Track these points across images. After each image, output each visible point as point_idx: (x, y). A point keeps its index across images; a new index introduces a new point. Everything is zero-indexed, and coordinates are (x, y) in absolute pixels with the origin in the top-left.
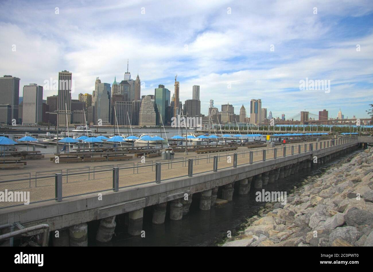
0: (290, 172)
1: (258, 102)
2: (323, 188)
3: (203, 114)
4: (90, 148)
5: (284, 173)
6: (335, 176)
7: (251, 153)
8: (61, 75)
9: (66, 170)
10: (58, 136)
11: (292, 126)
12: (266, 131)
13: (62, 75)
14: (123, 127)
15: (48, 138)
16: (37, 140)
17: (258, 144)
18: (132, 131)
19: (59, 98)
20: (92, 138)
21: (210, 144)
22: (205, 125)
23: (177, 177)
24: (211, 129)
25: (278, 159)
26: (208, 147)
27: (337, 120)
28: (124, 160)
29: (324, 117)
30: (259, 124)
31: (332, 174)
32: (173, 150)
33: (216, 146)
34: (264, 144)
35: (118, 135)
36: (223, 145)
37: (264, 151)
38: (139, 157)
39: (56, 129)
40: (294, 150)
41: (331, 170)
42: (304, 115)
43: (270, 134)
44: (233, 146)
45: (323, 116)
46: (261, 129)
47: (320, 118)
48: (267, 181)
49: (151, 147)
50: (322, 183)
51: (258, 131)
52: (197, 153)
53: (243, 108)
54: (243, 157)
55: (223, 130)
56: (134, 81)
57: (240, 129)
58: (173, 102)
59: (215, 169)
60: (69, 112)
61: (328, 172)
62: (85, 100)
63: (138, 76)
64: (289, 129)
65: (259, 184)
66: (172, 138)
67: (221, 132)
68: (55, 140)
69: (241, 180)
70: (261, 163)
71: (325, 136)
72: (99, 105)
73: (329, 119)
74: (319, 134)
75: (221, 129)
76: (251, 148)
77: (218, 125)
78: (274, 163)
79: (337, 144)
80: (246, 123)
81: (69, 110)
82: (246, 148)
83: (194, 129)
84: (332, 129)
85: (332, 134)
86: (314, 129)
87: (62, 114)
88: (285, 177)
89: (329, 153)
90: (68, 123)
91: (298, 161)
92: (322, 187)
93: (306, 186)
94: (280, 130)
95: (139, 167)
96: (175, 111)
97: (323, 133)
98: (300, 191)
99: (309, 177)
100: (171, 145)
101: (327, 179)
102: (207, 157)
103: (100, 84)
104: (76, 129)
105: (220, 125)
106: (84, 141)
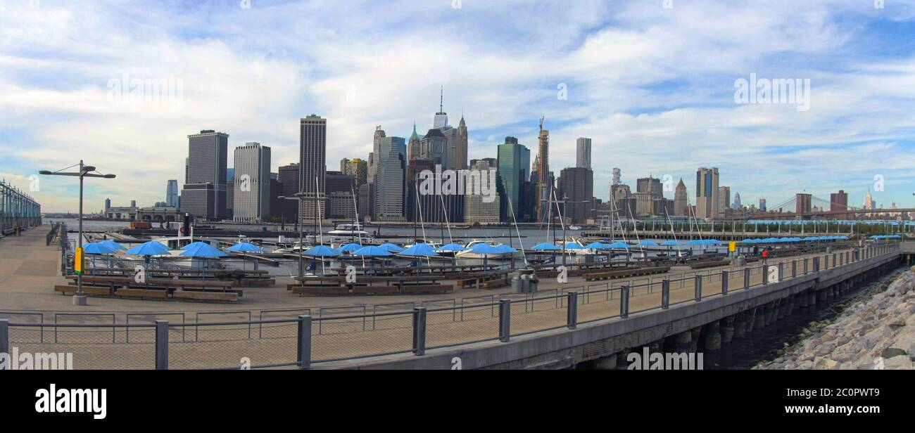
0: (777, 314)
1: (713, 174)
2: (839, 342)
3: (598, 198)
4: (364, 266)
5: (763, 318)
6: (859, 318)
7: (698, 278)
8: (304, 124)
9: (319, 309)
10: (303, 244)
11: (780, 222)
12: (727, 233)
13: (308, 124)
14: (432, 225)
15: (282, 247)
16: (261, 250)
17: (713, 260)
18: (450, 233)
19: (302, 168)
20: (370, 247)
21: (613, 260)
22: (602, 221)
23: (544, 328)
24: (615, 229)
25: (753, 290)
26: (609, 266)
27: (864, 211)
28: (435, 293)
29: (840, 205)
30: (715, 219)
31: (854, 315)
32: (536, 274)
33: (625, 265)
34: (723, 260)
35: (422, 241)
36: (639, 263)
37: (725, 275)
38: (466, 286)
39: (296, 229)
40: (784, 270)
41: (852, 308)
42: (802, 201)
43: (736, 238)
44: (661, 264)
45: (839, 203)
46: (717, 228)
47: (832, 207)
48: (729, 336)
49: (491, 267)
50: (837, 333)
51: (712, 233)
52: (585, 280)
53: (681, 186)
54: (681, 288)
55: (641, 232)
56: (455, 130)
57: (675, 230)
58: (536, 172)
59: (624, 312)
60: (323, 196)
61: (847, 313)
62: (354, 170)
63: (463, 119)
64: (774, 228)
65: (714, 342)
66: (534, 248)
67: (636, 236)
68: (294, 250)
69: (678, 334)
70: (719, 299)
71: (843, 242)
72: (382, 182)
73: (849, 209)
74: (831, 238)
75: (637, 229)
76: (698, 268)
77: (630, 221)
78: (743, 298)
79: (863, 258)
80: (687, 217)
81: (323, 192)
82: (687, 268)
83: (579, 230)
84: (855, 228)
85: (855, 238)
86: (821, 229)
87: (308, 200)
88: (766, 326)
89: (849, 276)
90: (321, 216)
91: (791, 293)
92: (836, 342)
93: (806, 340)
94: (756, 231)
95: (464, 308)
96: (540, 192)
97: (840, 236)
98: (796, 352)
99: (813, 323)
100: (531, 262)
101: (846, 324)
102: (606, 289)
103: (382, 139)
104: (335, 230)
105: (633, 221)
106: (353, 253)
